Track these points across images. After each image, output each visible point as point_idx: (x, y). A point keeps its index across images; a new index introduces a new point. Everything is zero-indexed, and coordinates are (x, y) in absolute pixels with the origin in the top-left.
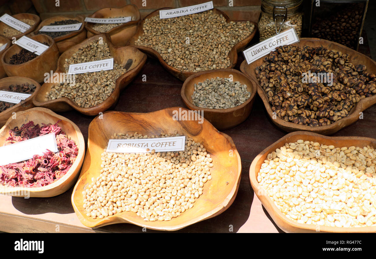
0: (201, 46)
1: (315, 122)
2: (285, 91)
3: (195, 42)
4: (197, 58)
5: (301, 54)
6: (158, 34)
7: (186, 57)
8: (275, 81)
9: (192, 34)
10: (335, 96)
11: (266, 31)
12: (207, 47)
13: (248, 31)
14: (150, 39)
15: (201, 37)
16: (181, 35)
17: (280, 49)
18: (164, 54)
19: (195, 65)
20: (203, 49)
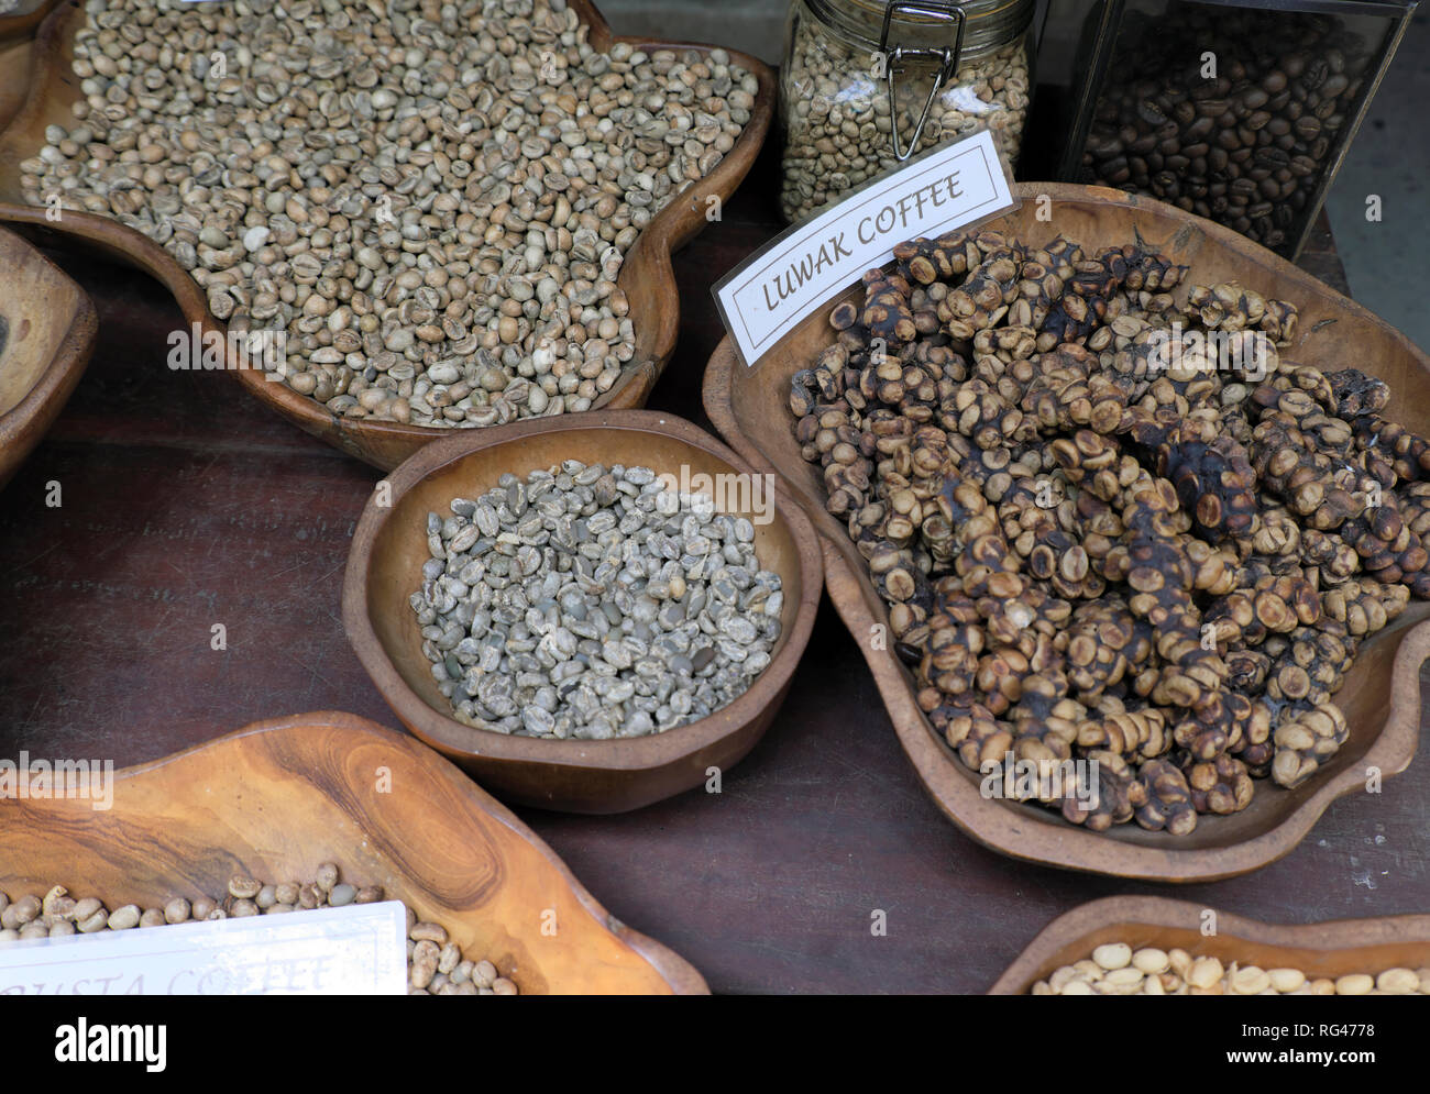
0: (447, 203)
1: (1176, 797)
2: (1001, 600)
3: (408, 170)
4: (430, 295)
5: (1042, 295)
6: (174, 108)
7: (360, 284)
8: (922, 501)
9: (386, 114)
10: (1270, 612)
11: (832, 130)
12: (485, 211)
13: (724, 116)
14: (125, 141)
15: (447, 140)
16: (318, 123)
17: (920, 259)
18: (214, 270)
19: (416, 338)
20: (465, 223)
